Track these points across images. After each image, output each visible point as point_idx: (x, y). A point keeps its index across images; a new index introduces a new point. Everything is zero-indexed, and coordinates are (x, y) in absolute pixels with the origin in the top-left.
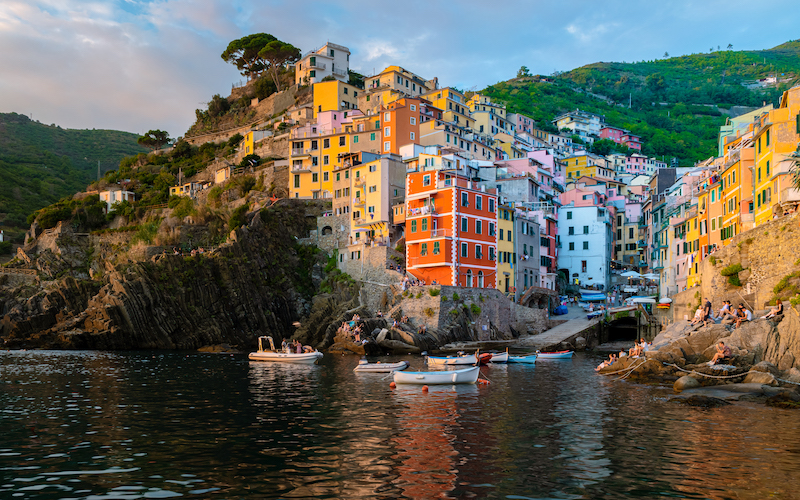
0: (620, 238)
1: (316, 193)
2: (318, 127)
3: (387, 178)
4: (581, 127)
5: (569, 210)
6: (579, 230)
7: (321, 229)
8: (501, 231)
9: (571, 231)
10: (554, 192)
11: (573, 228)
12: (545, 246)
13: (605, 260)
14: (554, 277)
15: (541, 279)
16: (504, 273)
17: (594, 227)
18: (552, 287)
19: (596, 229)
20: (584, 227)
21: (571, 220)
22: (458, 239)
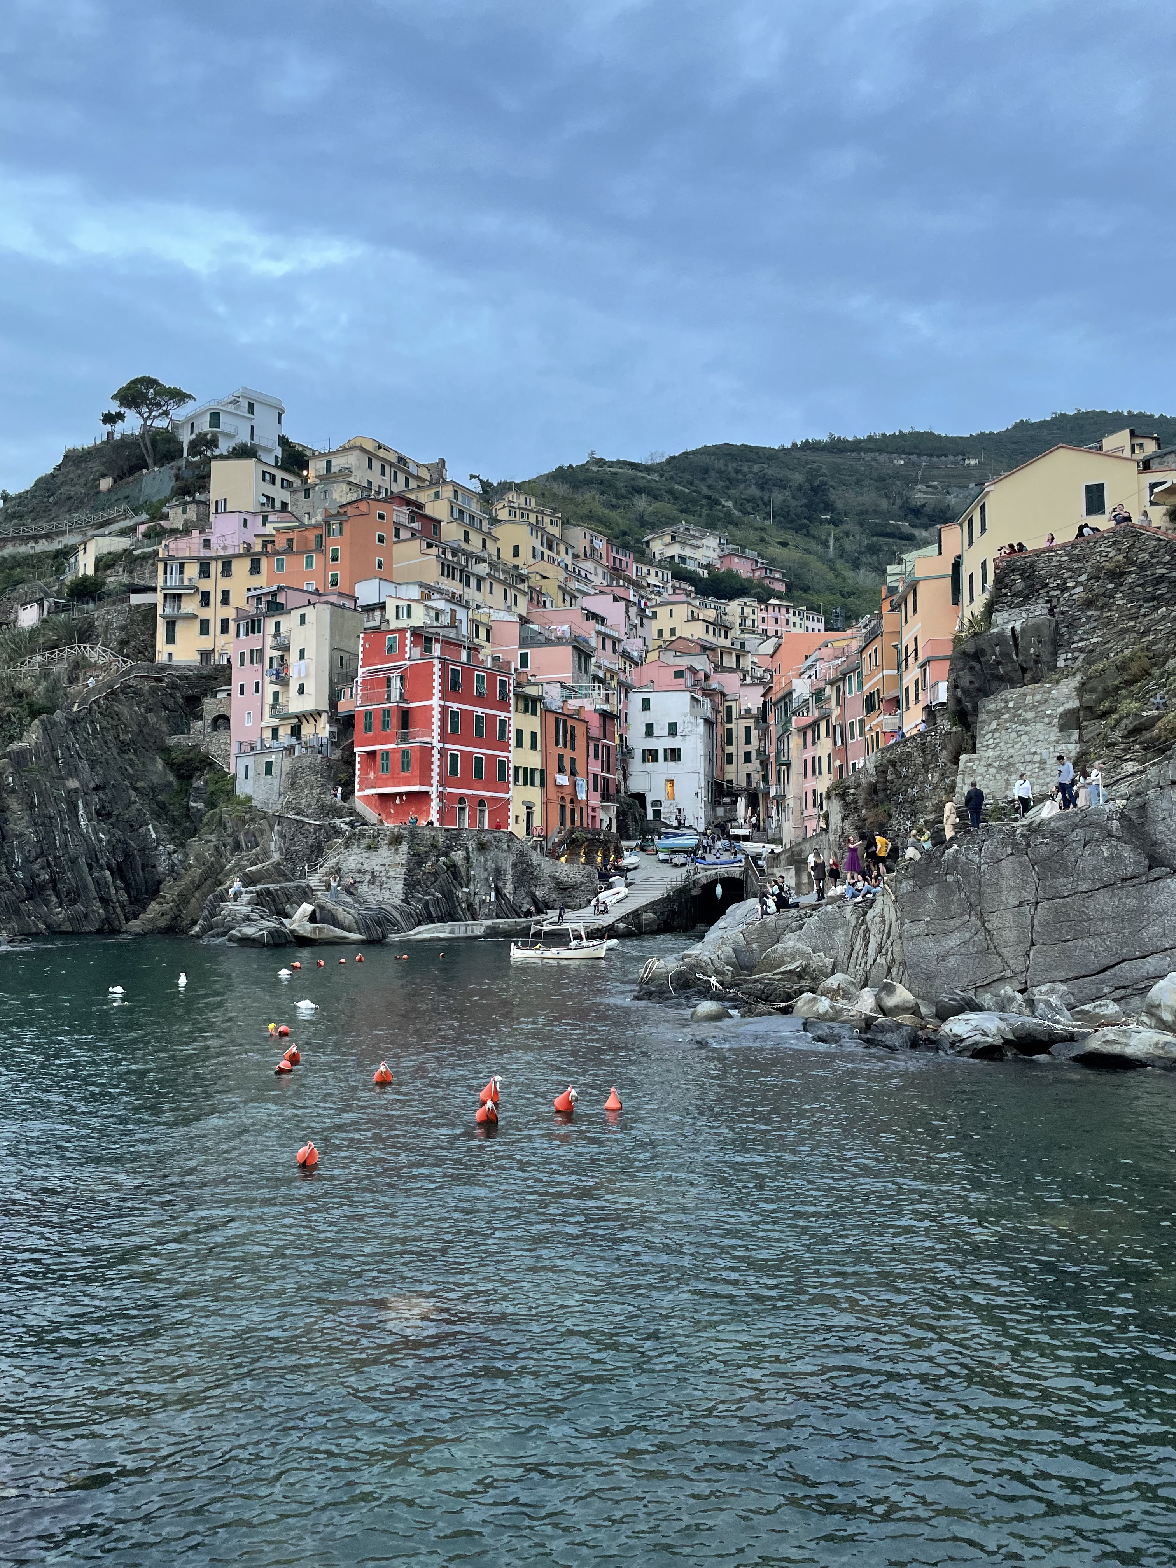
0: (730, 743)
1: (206, 655)
2: (214, 540)
3: (327, 636)
4: (688, 552)
5: (646, 696)
6: (661, 729)
7: (209, 719)
8: (520, 733)
9: (649, 730)
10: (625, 664)
11: (652, 724)
12: (598, 758)
13: (705, 780)
14: (613, 810)
15: (591, 813)
16: (523, 803)
17: (686, 725)
18: (610, 826)
19: (689, 728)
20: (670, 724)
21: (647, 713)
22: (442, 745)
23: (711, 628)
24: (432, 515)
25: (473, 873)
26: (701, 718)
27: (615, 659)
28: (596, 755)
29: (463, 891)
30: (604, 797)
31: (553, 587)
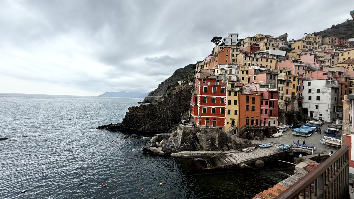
5: (309, 81)
6: (314, 91)
8: (229, 101)
10: (309, 72)
11: (311, 90)
12: (267, 105)
13: (331, 106)
14: (276, 119)
15: (263, 120)
16: (230, 119)
17: (324, 90)
18: (274, 123)
19: (325, 91)
20: (318, 89)
21: (310, 86)
22: (200, 106)
24: (260, 46)
25: (202, 139)
26: (330, 87)
27: (304, 72)
28: (267, 104)
29: (199, 143)
30: (271, 115)
31: (295, 55)
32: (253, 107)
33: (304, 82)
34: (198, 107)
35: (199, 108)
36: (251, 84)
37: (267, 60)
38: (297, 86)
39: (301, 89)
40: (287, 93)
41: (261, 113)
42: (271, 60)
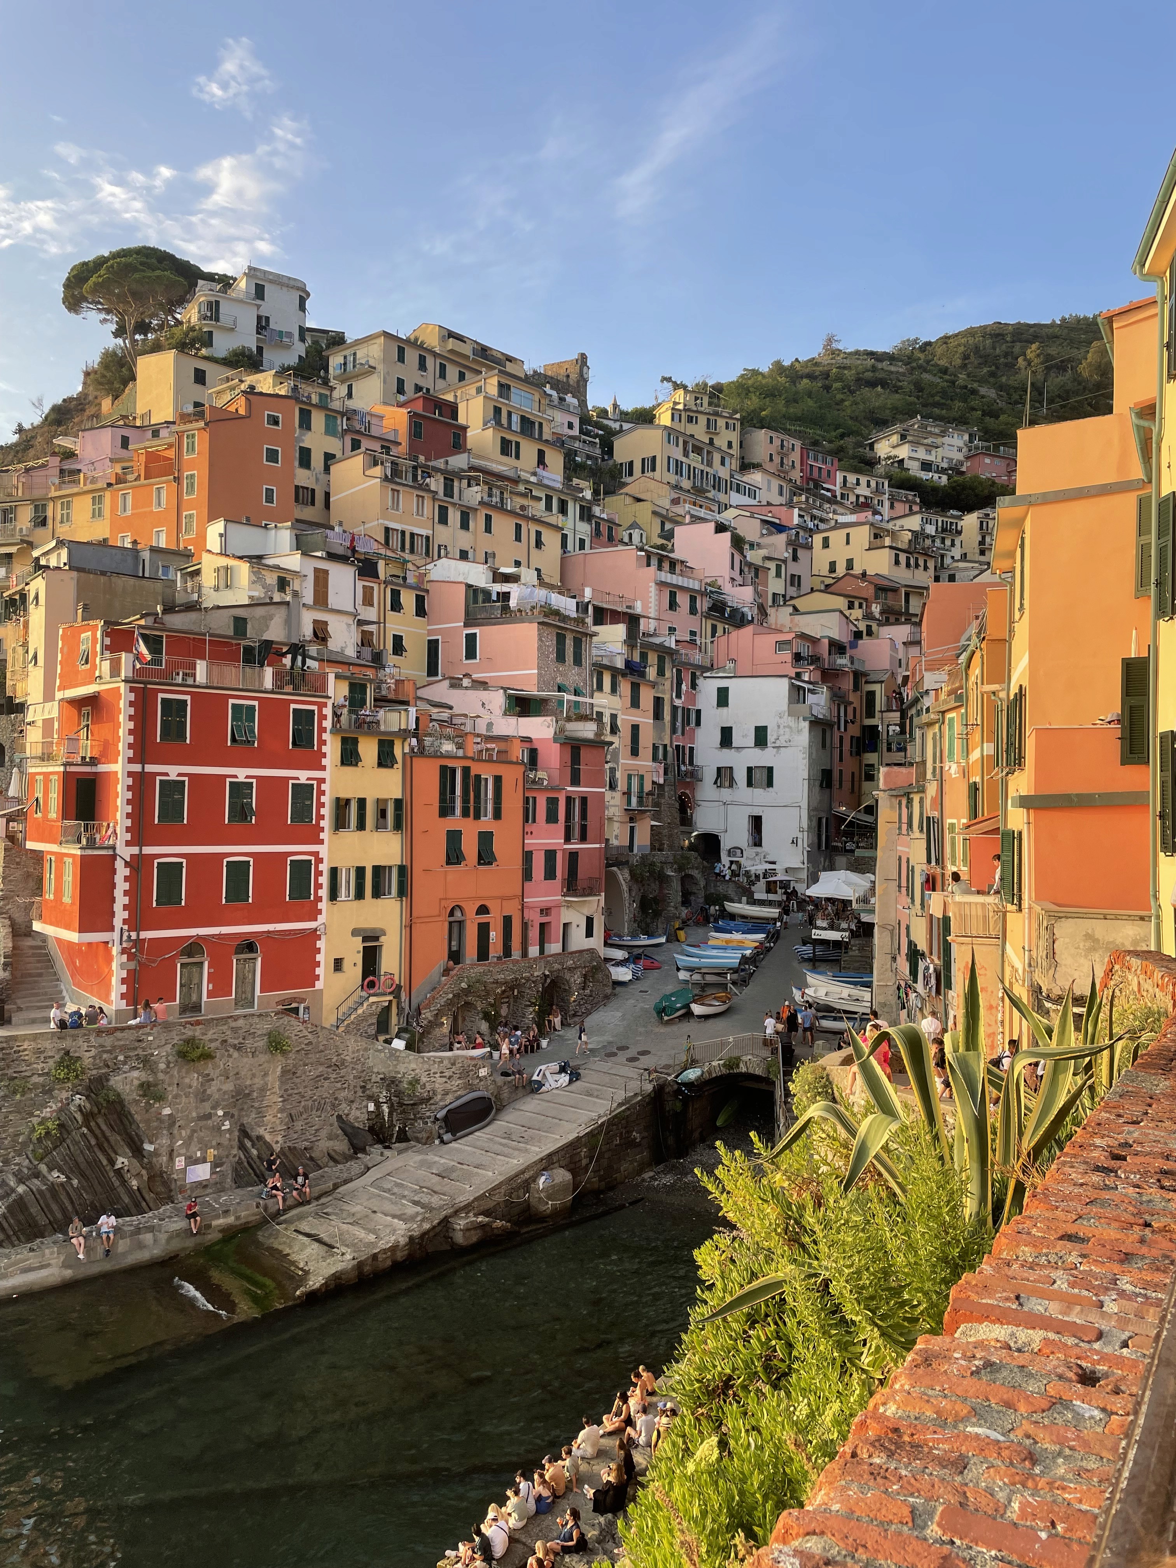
4: (922, 453)
5: (723, 683)
6: (743, 736)
9: (726, 737)
10: (714, 629)
11: (731, 728)
12: (556, 821)
13: (810, 818)
14: (595, 904)
15: (536, 919)
16: (355, 932)
17: (781, 731)
18: (589, 933)
19: (787, 737)
20: (757, 729)
21: (724, 710)
22: (135, 850)
23: (903, 557)
24: (462, 420)
25: (167, 1111)
26: (804, 719)
27: (694, 622)
28: (552, 817)
29: (137, 1152)
30: (572, 886)
31: (643, 513)
32: (485, 839)
33: (700, 682)
34: (119, 864)
35: (122, 871)
36: (452, 686)
37: (518, 527)
38: (674, 709)
39: (688, 724)
40: (635, 752)
41: (527, 875)
42: (539, 534)
